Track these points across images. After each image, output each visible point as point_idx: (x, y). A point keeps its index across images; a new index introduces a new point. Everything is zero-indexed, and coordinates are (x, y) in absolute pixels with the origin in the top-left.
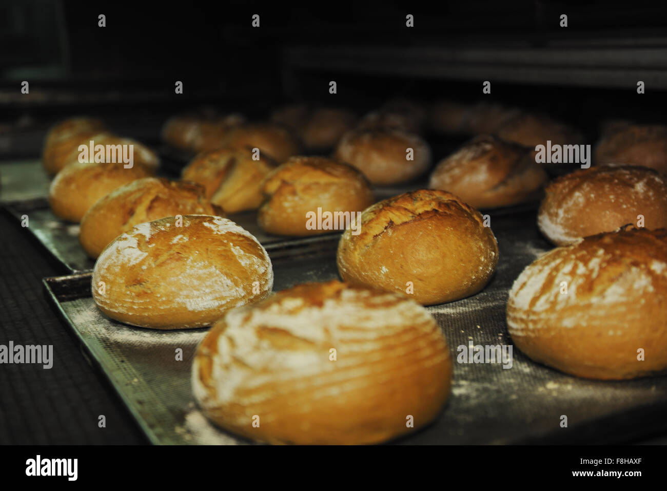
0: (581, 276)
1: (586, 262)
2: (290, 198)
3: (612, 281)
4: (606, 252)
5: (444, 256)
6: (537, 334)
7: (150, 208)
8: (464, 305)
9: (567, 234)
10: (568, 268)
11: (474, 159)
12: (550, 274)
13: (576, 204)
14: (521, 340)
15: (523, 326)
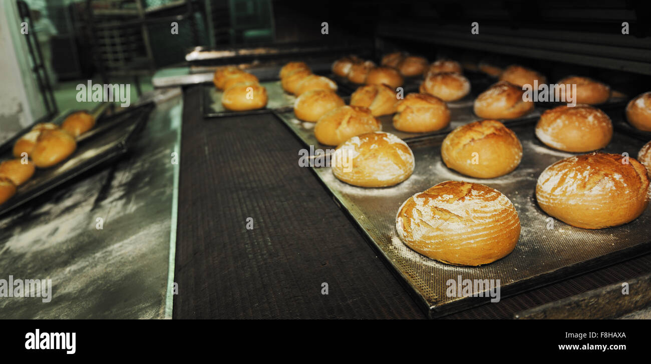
0: (579, 180)
1: (582, 173)
2: (411, 114)
3: (596, 183)
4: (592, 168)
5: (499, 156)
6: (554, 205)
7: (349, 122)
8: (506, 179)
9: (553, 140)
10: (572, 175)
11: (499, 94)
12: (563, 177)
13: (558, 126)
14: (545, 206)
15: (547, 200)
